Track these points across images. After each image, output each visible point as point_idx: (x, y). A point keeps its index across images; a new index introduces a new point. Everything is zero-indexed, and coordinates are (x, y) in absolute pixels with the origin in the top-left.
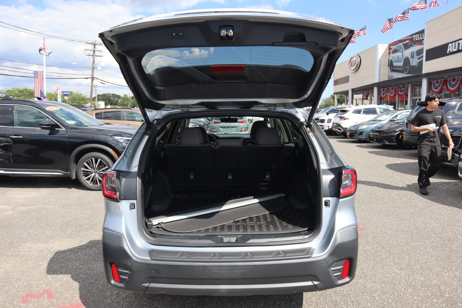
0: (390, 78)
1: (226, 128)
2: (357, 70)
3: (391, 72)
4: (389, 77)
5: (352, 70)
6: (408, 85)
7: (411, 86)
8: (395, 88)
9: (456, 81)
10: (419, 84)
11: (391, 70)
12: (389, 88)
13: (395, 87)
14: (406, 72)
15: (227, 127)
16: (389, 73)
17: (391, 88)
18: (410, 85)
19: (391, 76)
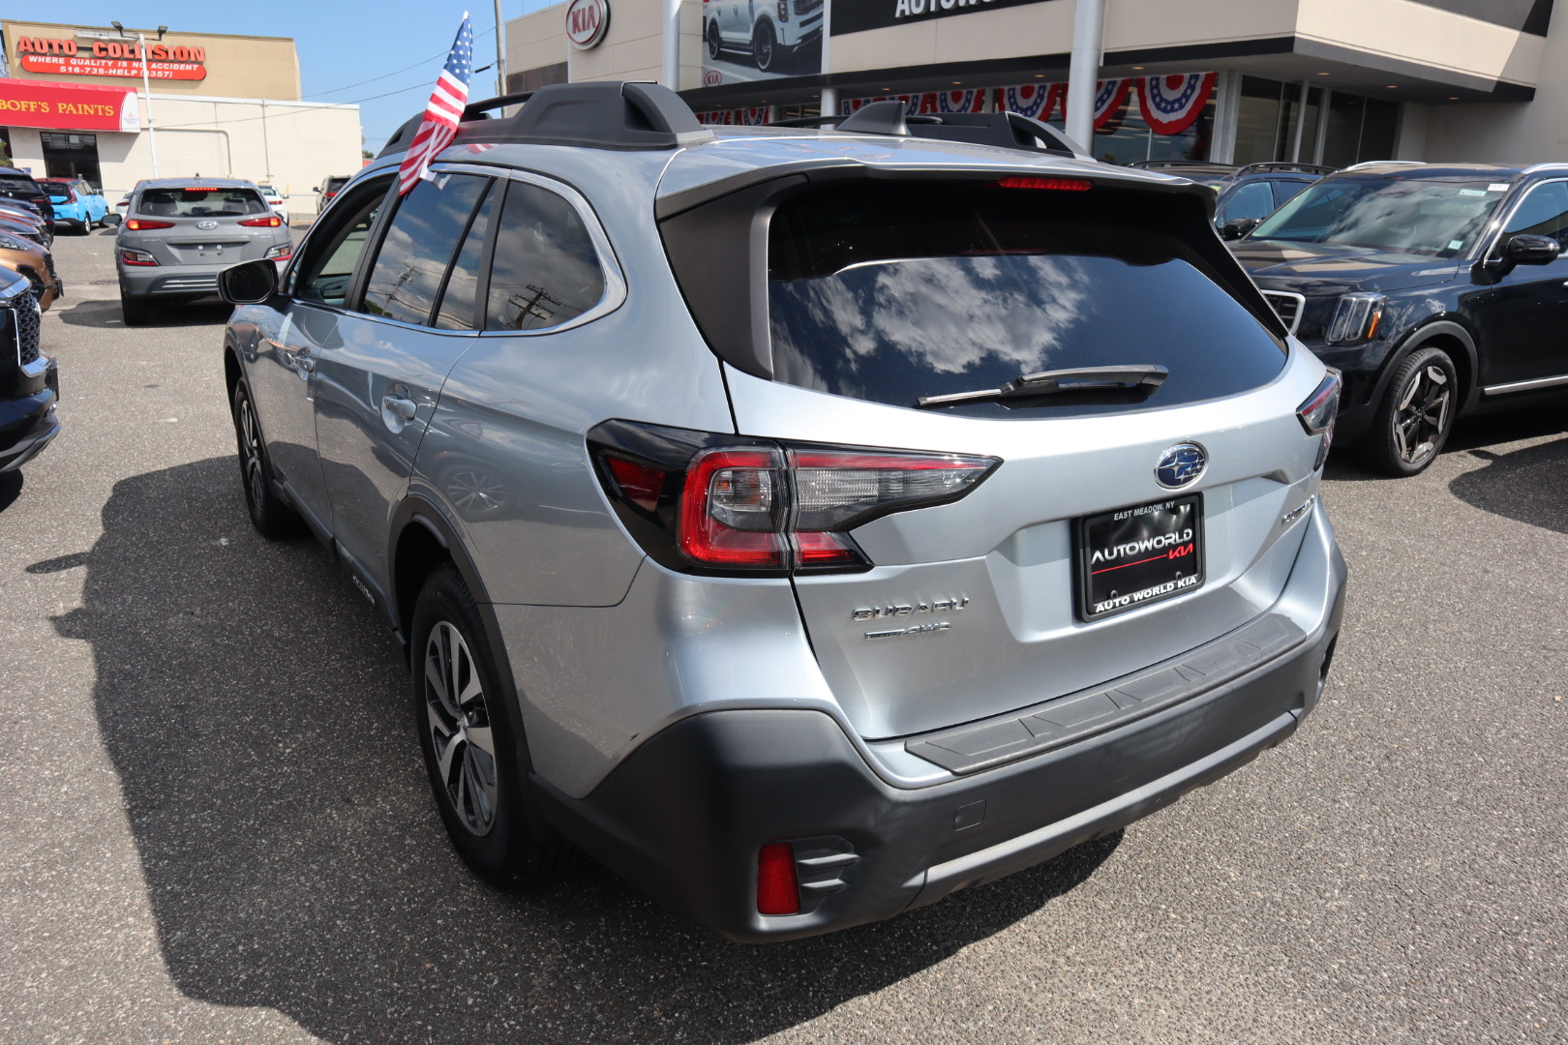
0: (709, 80)
1: (201, 247)
2: (597, 45)
3: (714, 59)
4: (707, 77)
5: (579, 43)
6: (764, 108)
7: (775, 112)
8: (723, 113)
9: (1184, 86)
10: (800, 105)
11: (712, 52)
12: (705, 113)
13: (725, 112)
14: (764, 63)
15: (204, 244)
16: (705, 61)
17: (711, 113)
18: (772, 108)
19: (715, 74)
